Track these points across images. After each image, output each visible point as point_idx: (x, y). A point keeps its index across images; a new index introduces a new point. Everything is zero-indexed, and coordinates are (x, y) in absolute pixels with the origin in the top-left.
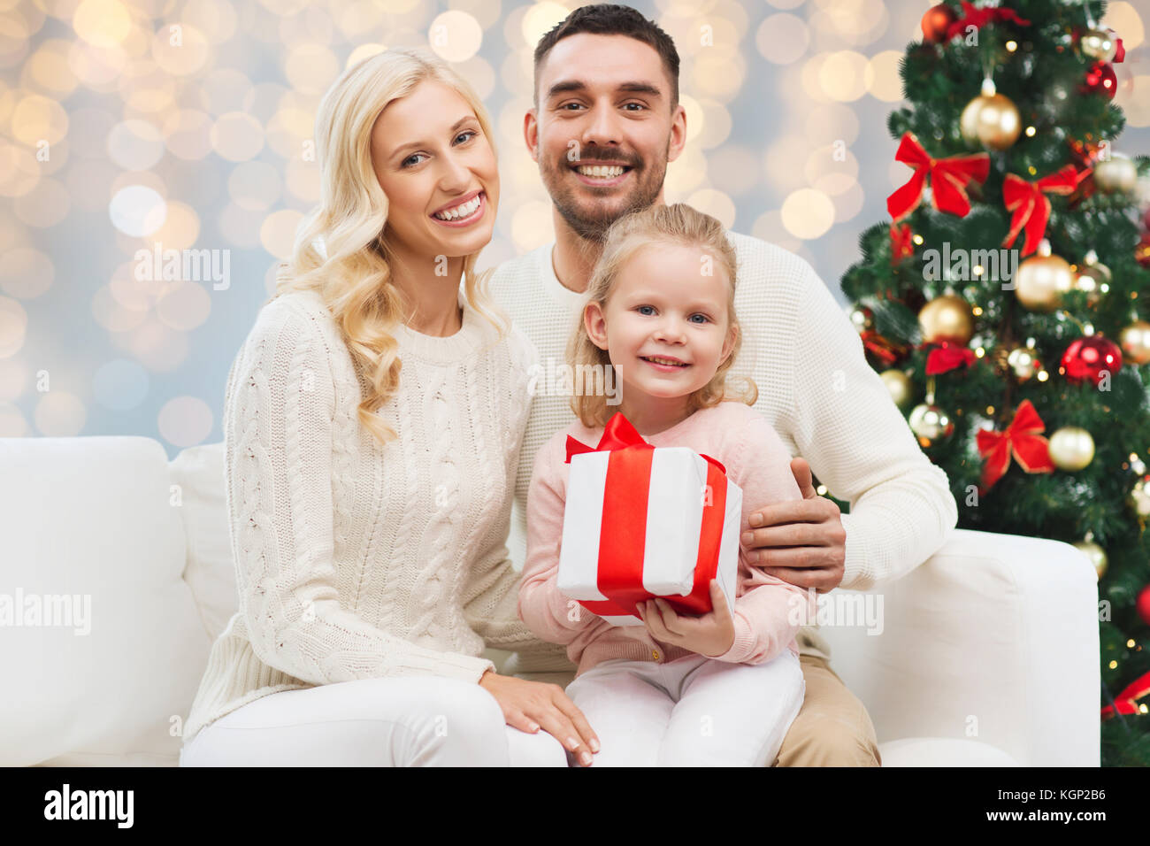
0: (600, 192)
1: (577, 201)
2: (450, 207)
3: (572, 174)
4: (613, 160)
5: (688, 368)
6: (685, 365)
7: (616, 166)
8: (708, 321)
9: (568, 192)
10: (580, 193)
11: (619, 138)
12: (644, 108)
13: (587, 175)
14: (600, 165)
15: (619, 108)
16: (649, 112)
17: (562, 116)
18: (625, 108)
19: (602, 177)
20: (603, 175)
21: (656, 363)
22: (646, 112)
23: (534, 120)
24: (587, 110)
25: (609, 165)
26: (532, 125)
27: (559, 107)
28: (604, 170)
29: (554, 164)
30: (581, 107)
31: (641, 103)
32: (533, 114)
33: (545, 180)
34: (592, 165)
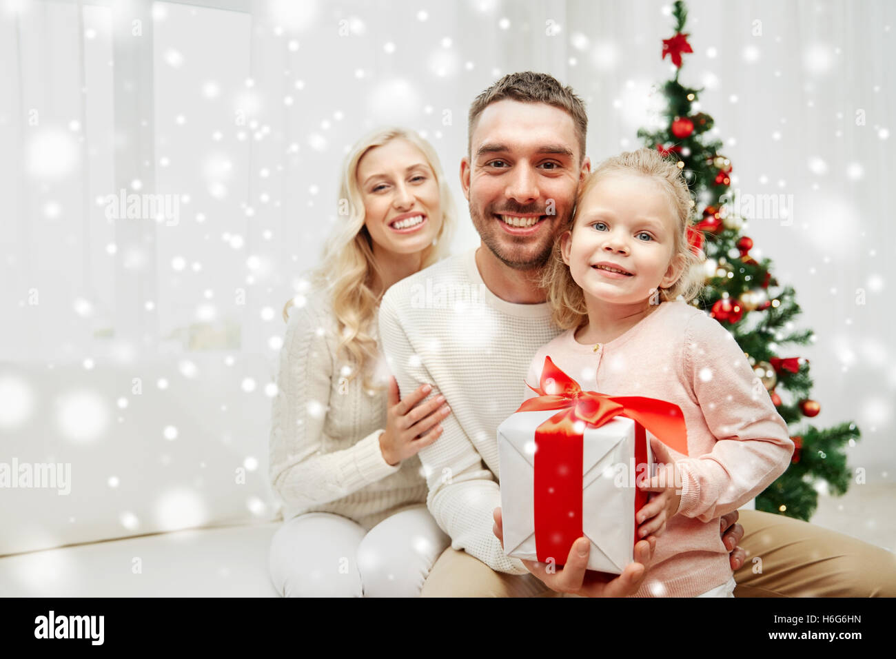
0: (519, 240)
1: (499, 245)
2: (400, 219)
3: (497, 222)
4: (531, 213)
5: (631, 277)
6: (629, 274)
7: (532, 217)
8: (653, 239)
9: (492, 235)
10: (502, 238)
11: (536, 193)
12: (559, 166)
13: (508, 224)
14: (520, 218)
15: (537, 167)
16: (562, 169)
17: (488, 172)
18: (542, 166)
19: (521, 227)
20: (521, 225)
21: (603, 269)
22: (560, 170)
23: (469, 168)
24: (510, 168)
25: (527, 218)
26: (466, 171)
27: (487, 164)
28: (523, 222)
29: (481, 212)
30: (505, 165)
31: (556, 162)
32: (468, 163)
33: (474, 222)
34: (513, 217)
